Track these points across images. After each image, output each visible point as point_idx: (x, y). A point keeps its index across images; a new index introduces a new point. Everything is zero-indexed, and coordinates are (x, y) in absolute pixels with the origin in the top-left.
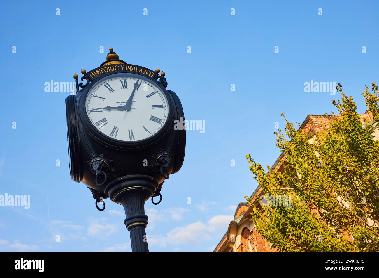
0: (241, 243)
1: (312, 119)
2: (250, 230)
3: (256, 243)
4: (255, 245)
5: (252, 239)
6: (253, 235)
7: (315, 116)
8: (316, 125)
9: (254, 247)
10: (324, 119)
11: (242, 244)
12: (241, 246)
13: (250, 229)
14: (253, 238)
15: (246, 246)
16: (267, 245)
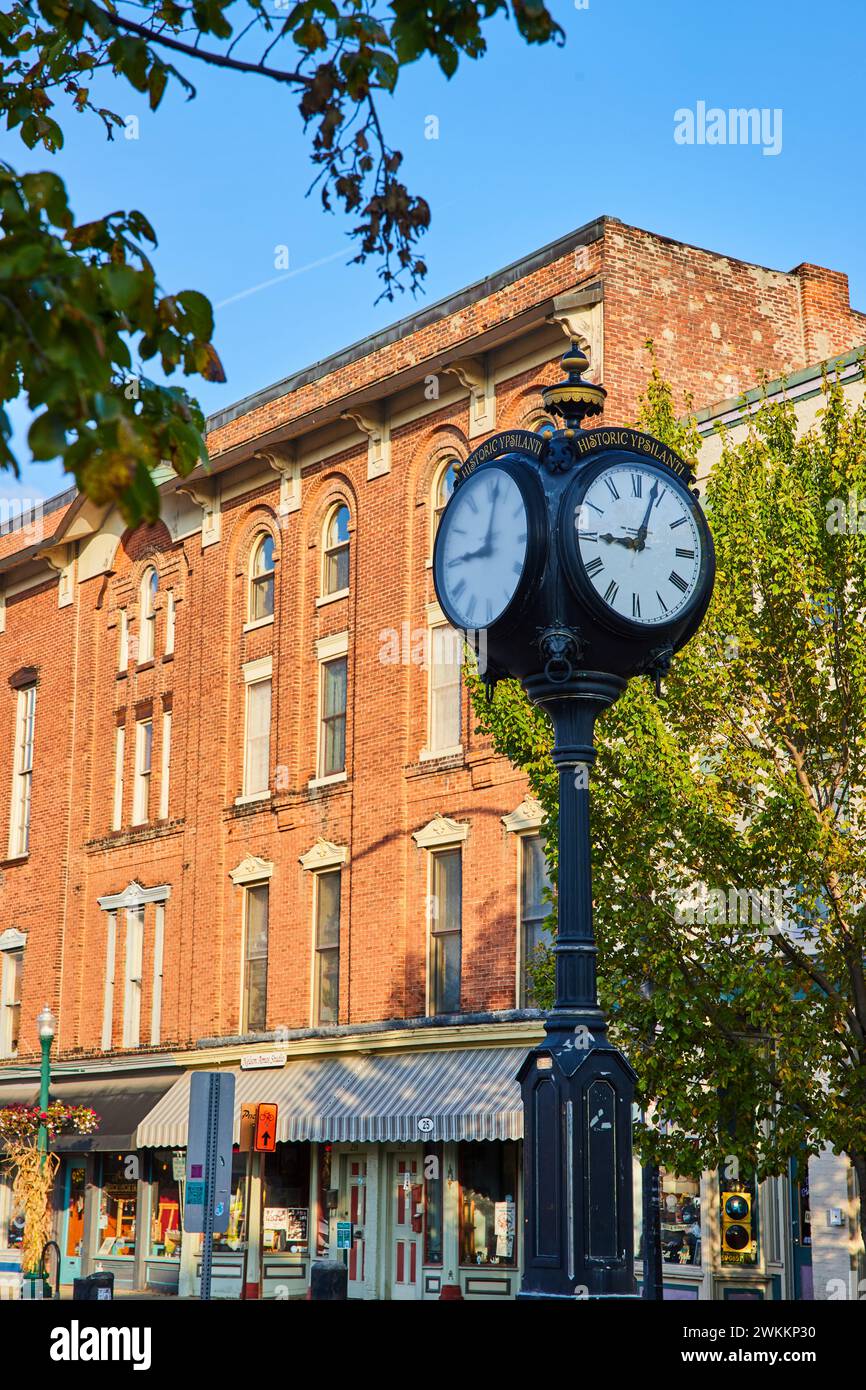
0: (108, 568)
1: (610, 238)
2: (172, 535)
3: (182, 591)
4: (171, 598)
5: (167, 571)
6: (178, 557)
7: (625, 230)
8: (619, 265)
9: (166, 603)
10: (652, 249)
11: (109, 574)
12: (103, 577)
13: (176, 532)
14: (177, 567)
15: (130, 586)
16: (230, 617)
